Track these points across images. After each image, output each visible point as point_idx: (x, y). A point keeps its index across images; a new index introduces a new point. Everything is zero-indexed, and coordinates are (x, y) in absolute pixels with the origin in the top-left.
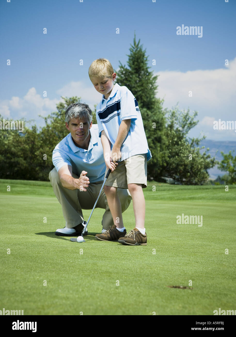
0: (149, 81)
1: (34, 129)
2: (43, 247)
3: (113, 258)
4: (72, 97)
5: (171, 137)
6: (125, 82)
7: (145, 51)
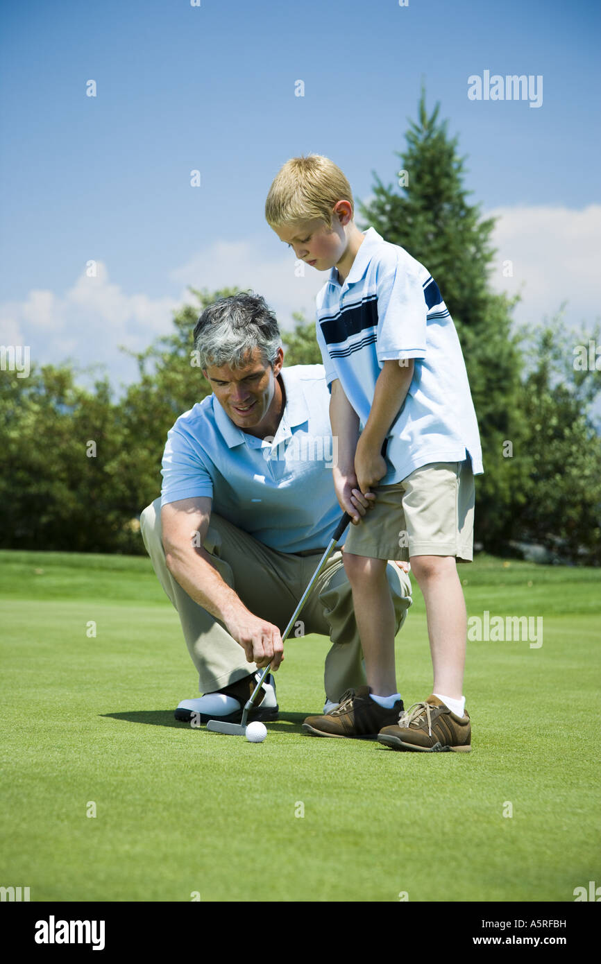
0: (467, 235)
1: (103, 390)
3: (365, 790)
5: (539, 414)
7: (455, 142)
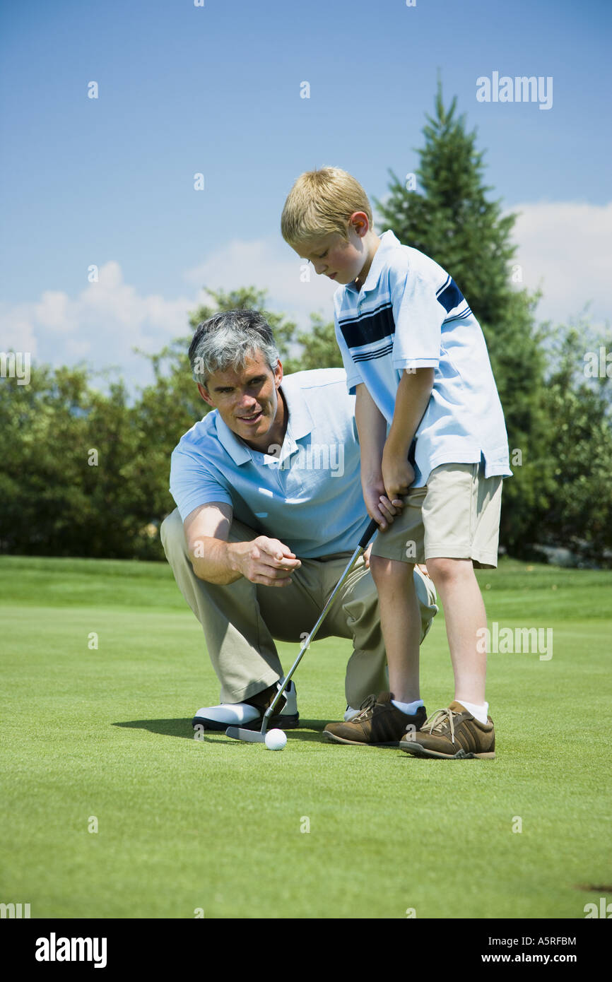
0: (487, 232)
1: (118, 393)
2: (155, 763)
3: (387, 798)
4: (237, 289)
6: (410, 234)
7: (474, 135)
